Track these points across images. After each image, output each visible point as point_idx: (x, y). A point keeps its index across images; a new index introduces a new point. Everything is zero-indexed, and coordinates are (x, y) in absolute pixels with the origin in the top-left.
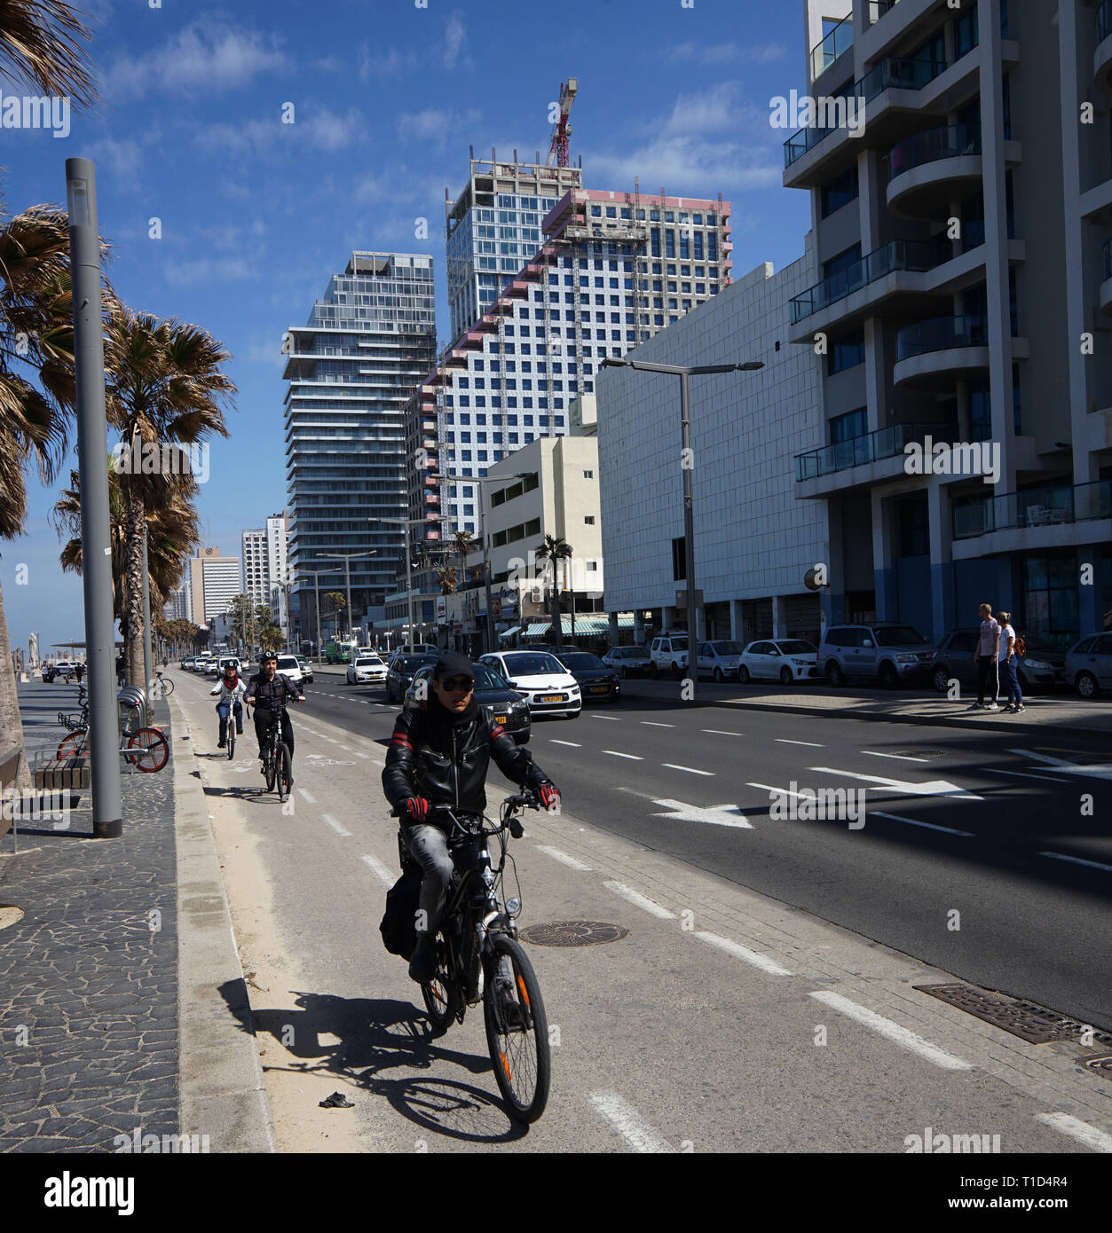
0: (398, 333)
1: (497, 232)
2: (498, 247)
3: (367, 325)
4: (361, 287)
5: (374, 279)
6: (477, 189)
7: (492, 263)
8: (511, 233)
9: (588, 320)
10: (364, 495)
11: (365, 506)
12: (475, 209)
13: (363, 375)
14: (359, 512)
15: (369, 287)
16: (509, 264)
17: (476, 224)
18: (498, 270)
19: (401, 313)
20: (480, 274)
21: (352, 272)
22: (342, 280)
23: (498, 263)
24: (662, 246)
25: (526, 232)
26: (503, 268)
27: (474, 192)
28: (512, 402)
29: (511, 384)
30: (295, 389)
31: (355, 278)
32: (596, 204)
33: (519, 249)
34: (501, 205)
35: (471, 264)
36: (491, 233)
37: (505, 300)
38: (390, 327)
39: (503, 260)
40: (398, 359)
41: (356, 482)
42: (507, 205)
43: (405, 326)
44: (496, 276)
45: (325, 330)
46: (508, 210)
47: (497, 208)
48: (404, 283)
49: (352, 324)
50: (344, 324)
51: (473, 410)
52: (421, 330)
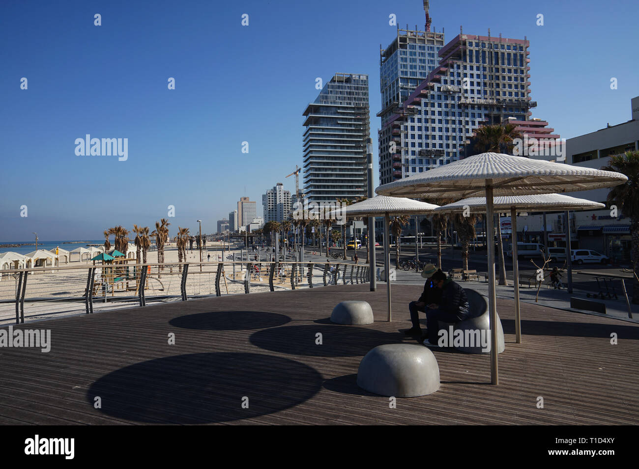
0: (353, 106)
1: (408, 60)
2: (408, 67)
3: (341, 103)
4: (339, 87)
5: (344, 84)
6: (400, 42)
7: (406, 73)
8: (414, 60)
9: (467, 93)
10: (338, 174)
11: (339, 178)
12: (399, 50)
13: (339, 123)
14: (336, 181)
15: (342, 87)
16: (414, 74)
17: (399, 56)
18: (409, 76)
19: (355, 98)
20: (401, 78)
21: (335, 81)
22: (331, 84)
23: (409, 73)
24: (499, 60)
25: (420, 60)
26: (411, 75)
27: (399, 43)
28: (434, 129)
29: (433, 121)
30: (311, 129)
31: (336, 84)
32: (470, 41)
33: (418, 67)
34: (410, 49)
35: (397, 74)
36: (406, 60)
37: (431, 83)
38: (350, 104)
39: (411, 72)
40: (354, 117)
41: (335, 168)
42: (413, 49)
43: (356, 103)
44: (407, 79)
45: (323, 105)
46: (413, 51)
47: (408, 50)
48: (356, 86)
49: (335, 103)
50: (331, 103)
51: (416, 133)
52: (363, 105)
